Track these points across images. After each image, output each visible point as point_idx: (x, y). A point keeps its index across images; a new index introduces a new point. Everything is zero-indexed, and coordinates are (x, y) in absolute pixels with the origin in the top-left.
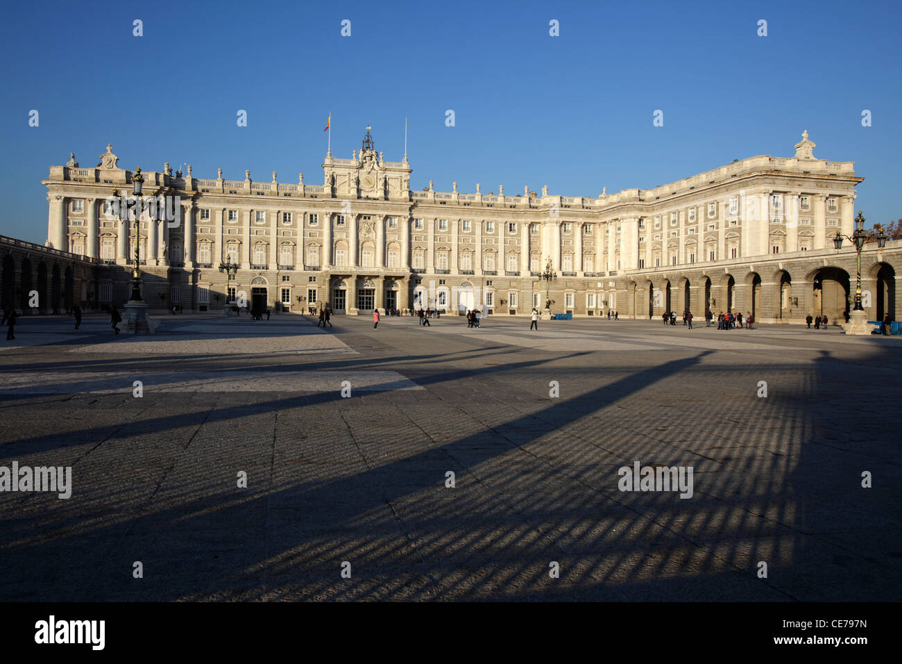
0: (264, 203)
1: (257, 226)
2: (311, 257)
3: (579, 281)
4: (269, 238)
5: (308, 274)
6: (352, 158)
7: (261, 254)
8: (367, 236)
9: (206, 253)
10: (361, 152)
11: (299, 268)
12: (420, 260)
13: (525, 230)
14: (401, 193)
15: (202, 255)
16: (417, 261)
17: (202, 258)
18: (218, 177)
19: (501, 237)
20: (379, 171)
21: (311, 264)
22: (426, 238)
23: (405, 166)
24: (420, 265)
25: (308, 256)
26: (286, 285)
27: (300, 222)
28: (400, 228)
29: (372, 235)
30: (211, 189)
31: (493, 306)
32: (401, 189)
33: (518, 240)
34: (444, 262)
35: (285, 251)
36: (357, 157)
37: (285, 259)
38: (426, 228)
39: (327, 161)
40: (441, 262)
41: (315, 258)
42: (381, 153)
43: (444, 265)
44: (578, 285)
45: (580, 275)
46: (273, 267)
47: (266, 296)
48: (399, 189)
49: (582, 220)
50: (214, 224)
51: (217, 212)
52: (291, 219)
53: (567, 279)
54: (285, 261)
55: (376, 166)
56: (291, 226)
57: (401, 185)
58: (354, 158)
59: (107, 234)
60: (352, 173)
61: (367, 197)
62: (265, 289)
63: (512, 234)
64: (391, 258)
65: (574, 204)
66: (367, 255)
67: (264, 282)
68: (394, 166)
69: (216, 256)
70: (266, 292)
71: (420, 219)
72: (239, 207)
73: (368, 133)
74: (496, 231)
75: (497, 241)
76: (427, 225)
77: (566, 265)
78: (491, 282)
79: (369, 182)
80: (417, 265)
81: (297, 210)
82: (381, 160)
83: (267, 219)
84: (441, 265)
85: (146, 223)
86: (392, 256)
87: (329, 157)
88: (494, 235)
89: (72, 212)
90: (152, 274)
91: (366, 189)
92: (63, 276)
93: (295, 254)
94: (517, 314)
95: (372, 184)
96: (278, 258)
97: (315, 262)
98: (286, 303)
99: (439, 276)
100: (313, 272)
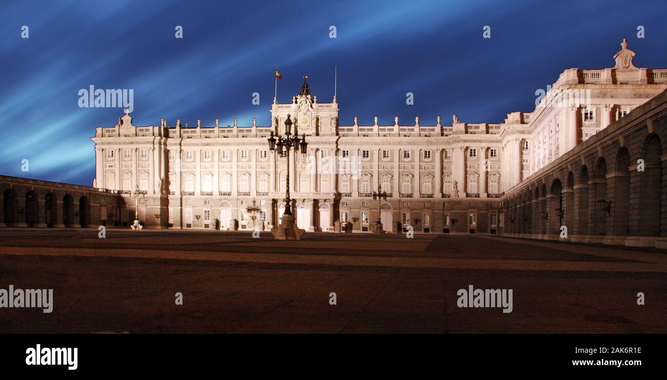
0: (228, 144)
1: (224, 162)
2: (262, 185)
3: (482, 202)
4: (232, 171)
5: (259, 198)
6: (292, 103)
7: (227, 183)
8: (303, 166)
9: (190, 184)
11: (253, 194)
12: (346, 185)
13: (438, 155)
16: (343, 186)
17: (188, 188)
19: (417, 163)
20: (313, 112)
21: (262, 190)
25: (261, 183)
26: (243, 207)
27: (253, 157)
30: (194, 136)
32: (331, 126)
33: (432, 166)
34: (367, 187)
36: (296, 103)
37: (244, 188)
39: (274, 107)
40: (364, 187)
41: (264, 186)
42: (315, 97)
44: (481, 206)
48: (329, 126)
49: (486, 145)
50: (195, 163)
51: (197, 153)
52: (247, 155)
53: (471, 200)
55: (310, 108)
56: (247, 161)
57: (331, 123)
59: (126, 173)
61: (304, 134)
63: (427, 160)
64: (323, 184)
65: (479, 130)
66: (303, 182)
67: (229, 205)
68: (325, 107)
69: (197, 186)
74: (412, 159)
75: (412, 168)
76: (353, 155)
77: (471, 187)
78: (407, 203)
79: (305, 121)
80: (344, 190)
81: (251, 148)
82: (315, 103)
83: (230, 156)
84: (364, 189)
85: (149, 164)
86: (324, 182)
87: (275, 104)
88: (410, 162)
89: (108, 159)
90: (151, 201)
91: (303, 128)
92: (77, 202)
93: (250, 183)
94: (430, 232)
95: (308, 123)
96: (239, 186)
97: (265, 189)
98: (244, 222)
99: (362, 199)
100: (263, 196)
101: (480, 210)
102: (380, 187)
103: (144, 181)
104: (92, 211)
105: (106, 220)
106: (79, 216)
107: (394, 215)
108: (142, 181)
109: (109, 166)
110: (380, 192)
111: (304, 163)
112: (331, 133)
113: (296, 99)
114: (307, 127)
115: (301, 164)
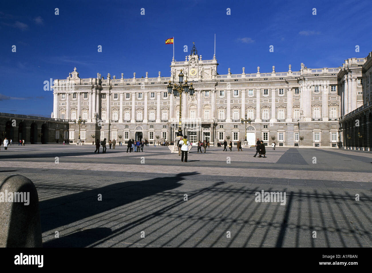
1: (139, 100)
2: (164, 115)
3: (325, 123)
4: (144, 106)
5: (162, 124)
6: (185, 60)
7: (140, 115)
9: (116, 115)
11: (158, 121)
12: (223, 115)
13: (289, 92)
14: (212, 77)
15: (114, 116)
16: (221, 115)
17: (114, 118)
18: (121, 78)
19: (273, 98)
20: (199, 66)
21: (164, 119)
22: (226, 102)
23: (214, 61)
24: (223, 117)
26: (152, 130)
27: (159, 97)
28: (211, 96)
29: (195, 102)
30: (118, 84)
31: (268, 141)
32: (212, 75)
33: (285, 99)
35: (151, 112)
36: (188, 60)
37: (152, 117)
38: (226, 96)
39: (173, 64)
40: (235, 115)
41: (166, 116)
42: (201, 56)
43: (237, 117)
44: (323, 127)
45: (325, 120)
46: (145, 121)
47: (142, 136)
48: (210, 75)
50: (120, 101)
51: (121, 95)
52: (155, 96)
53: (315, 123)
55: (197, 63)
56: (154, 100)
57: (212, 73)
58: (186, 61)
59: (73, 108)
60: (185, 68)
61: (193, 80)
62: (142, 132)
63: (280, 95)
66: (193, 113)
67: (142, 129)
68: (207, 62)
69: (120, 116)
70: (142, 134)
71: (223, 91)
72: (130, 92)
73: (194, 46)
74: (270, 95)
75: (270, 101)
76: (227, 94)
77: (315, 113)
78: (267, 126)
79: (193, 72)
80: (221, 117)
81: (157, 91)
82: (201, 60)
83: (143, 97)
84: (235, 117)
85: (88, 102)
86: (207, 113)
87: (173, 61)
88: (268, 97)
89: (61, 99)
90: (90, 126)
91: (193, 77)
92: (40, 128)
93: (156, 114)
94: (284, 146)
95: (196, 74)
96: (148, 116)
97: (166, 118)
98: (152, 139)
99: (233, 124)
100: (164, 123)
101: (323, 130)
102: (246, 116)
103: (85, 113)
104: (49, 133)
105: (58, 139)
106: (40, 137)
107: (257, 135)
108: (84, 113)
109: (62, 104)
110: (246, 118)
111: (192, 100)
112: (211, 79)
113: (188, 57)
114: (195, 77)
115: (191, 101)
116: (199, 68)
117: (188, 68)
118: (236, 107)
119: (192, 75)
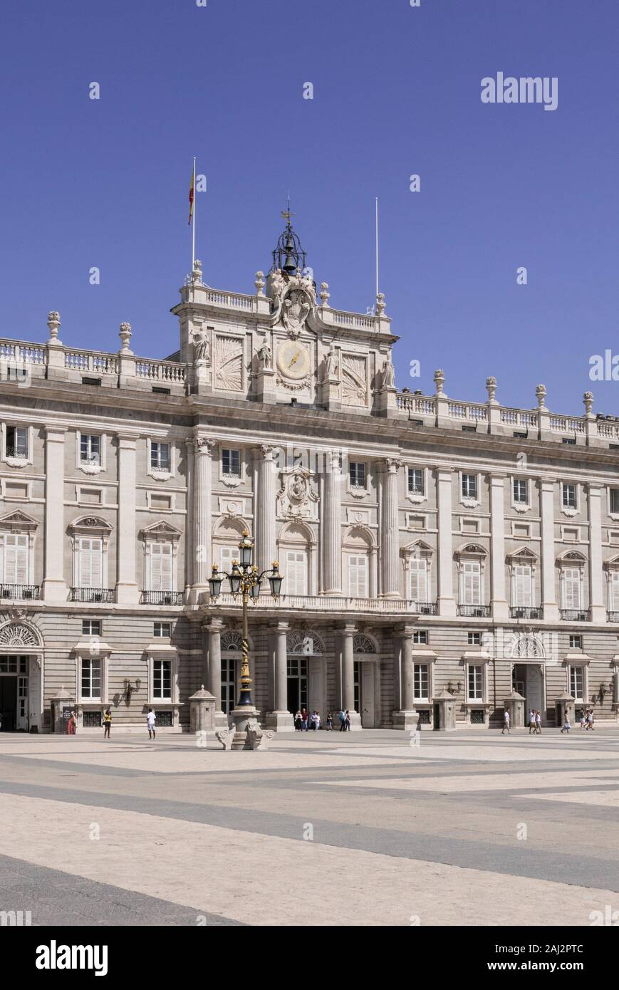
2: (157, 566)
5: (150, 613)
8: (296, 511)
10: (277, 276)
11: (128, 597)
14: (375, 396)
16: (414, 583)
20: (322, 335)
21: (159, 585)
22: (434, 521)
23: (382, 326)
24: (422, 591)
25: (148, 561)
28: (374, 490)
29: (309, 509)
31: (585, 700)
32: (372, 387)
34: (476, 587)
35: (87, 547)
38: (434, 494)
39: (196, 296)
43: (479, 593)
46: (55, 594)
54: (86, 580)
55: (312, 320)
56: (104, 475)
58: (261, 295)
62: (35, 657)
64: (353, 571)
66: (295, 562)
71: (419, 471)
73: (289, 228)
74: (582, 508)
75: (587, 535)
79: (294, 361)
80: (414, 593)
84: (468, 594)
88: (579, 517)
91: (293, 383)
93: (112, 557)
96: (69, 566)
97: (166, 578)
98: (92, 700)
99: (467, 625)
100: (165, 608)
112: (375, 409)
114: (303, 381)
115: (287, 502)
116: (319, 342)
117: (268, 334)
118: (473, 549)
119: (286, 371)
